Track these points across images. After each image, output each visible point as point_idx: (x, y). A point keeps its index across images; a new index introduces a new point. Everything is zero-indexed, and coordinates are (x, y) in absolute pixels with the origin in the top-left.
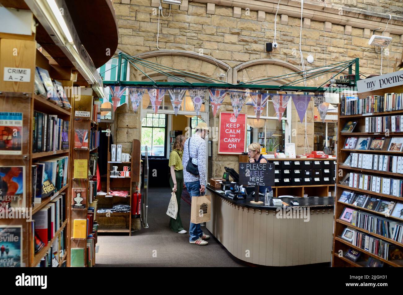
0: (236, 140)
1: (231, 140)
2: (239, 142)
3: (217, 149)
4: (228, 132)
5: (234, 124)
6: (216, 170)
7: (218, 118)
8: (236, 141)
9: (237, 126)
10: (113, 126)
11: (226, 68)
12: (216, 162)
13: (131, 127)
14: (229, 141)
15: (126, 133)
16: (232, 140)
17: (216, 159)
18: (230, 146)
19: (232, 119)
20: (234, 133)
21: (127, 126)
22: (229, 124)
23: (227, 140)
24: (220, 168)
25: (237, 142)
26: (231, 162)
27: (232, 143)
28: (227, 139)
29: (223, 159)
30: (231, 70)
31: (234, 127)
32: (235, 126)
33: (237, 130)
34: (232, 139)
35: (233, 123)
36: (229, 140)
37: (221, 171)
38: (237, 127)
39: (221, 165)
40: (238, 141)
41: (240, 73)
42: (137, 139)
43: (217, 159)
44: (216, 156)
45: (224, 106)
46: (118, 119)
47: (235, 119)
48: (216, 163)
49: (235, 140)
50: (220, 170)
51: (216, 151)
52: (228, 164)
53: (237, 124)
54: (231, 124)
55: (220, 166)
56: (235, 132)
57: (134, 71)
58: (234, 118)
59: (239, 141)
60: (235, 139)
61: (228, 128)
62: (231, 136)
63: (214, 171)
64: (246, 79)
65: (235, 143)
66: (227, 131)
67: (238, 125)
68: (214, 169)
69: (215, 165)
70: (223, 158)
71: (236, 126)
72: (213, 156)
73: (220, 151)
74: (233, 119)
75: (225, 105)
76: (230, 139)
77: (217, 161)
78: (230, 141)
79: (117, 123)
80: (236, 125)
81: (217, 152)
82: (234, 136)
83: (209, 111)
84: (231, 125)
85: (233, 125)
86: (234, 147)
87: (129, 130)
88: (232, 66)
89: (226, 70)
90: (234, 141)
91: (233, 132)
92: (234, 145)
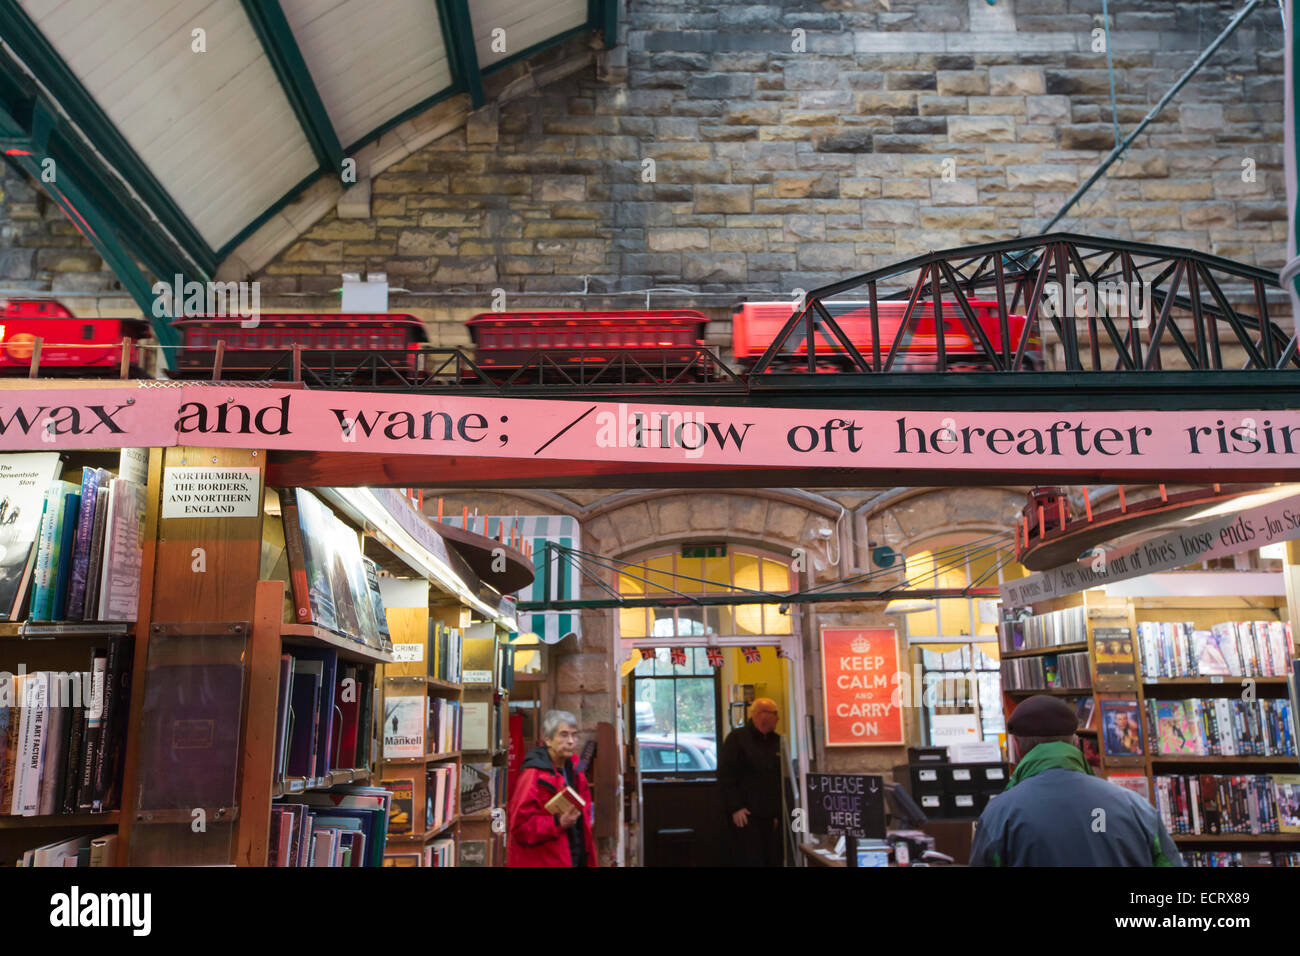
0: (876, 707)
1: (860, 709)
2: (886, 714)
4: (847, 686)
5: (866, 658)
8: (877, 711)
9: (874, 663)
10: (544, 689)
11: (834, 513)
13: (591, 689)
14: (852, 713)
15: (578, 706)
16: (864, 711)
18: (858, 729)
19: (856, 644)
20: (866, 687)
21: (582, 686)
22: (848, 659)
23: (848, 711)
25: (879, 715)
27: (864, 720)
28: (847, 707)
30: (849, 519)
31: (866, 668)
32: (868, 666)
33: (876, 678)
34: (864, 705)
35: (862, 655)
36: (855, 711)
38: (876, 668)
40: (882, 711)
41: (877, 522)
42: (609, 720)
46: (556, 672)
47: (865, 644)
49: (874, 710)
53: (877, 658)
54: (854, 659)
56: (868, 683)
57: (591, 545)
58: (863, 642)
59: (887, 710)
60: (874, 705)
61: (846, 672)
62: (857, 696)
64: (893, 538)
66: (844, 682)
67: (879, 661)
71: (873, 665)
74: (860, 644)
76: (855, 706)
78: (858, 712)
79: (556, 681)
80: (873, 660)
82: (870, 696)
84: (854, 664)
85: (862, 661)
87: (588, 699)
88: (852, 506)
89: (833, 519)
90: (871, 712)
91: (863, 683)
92: (868, 725)
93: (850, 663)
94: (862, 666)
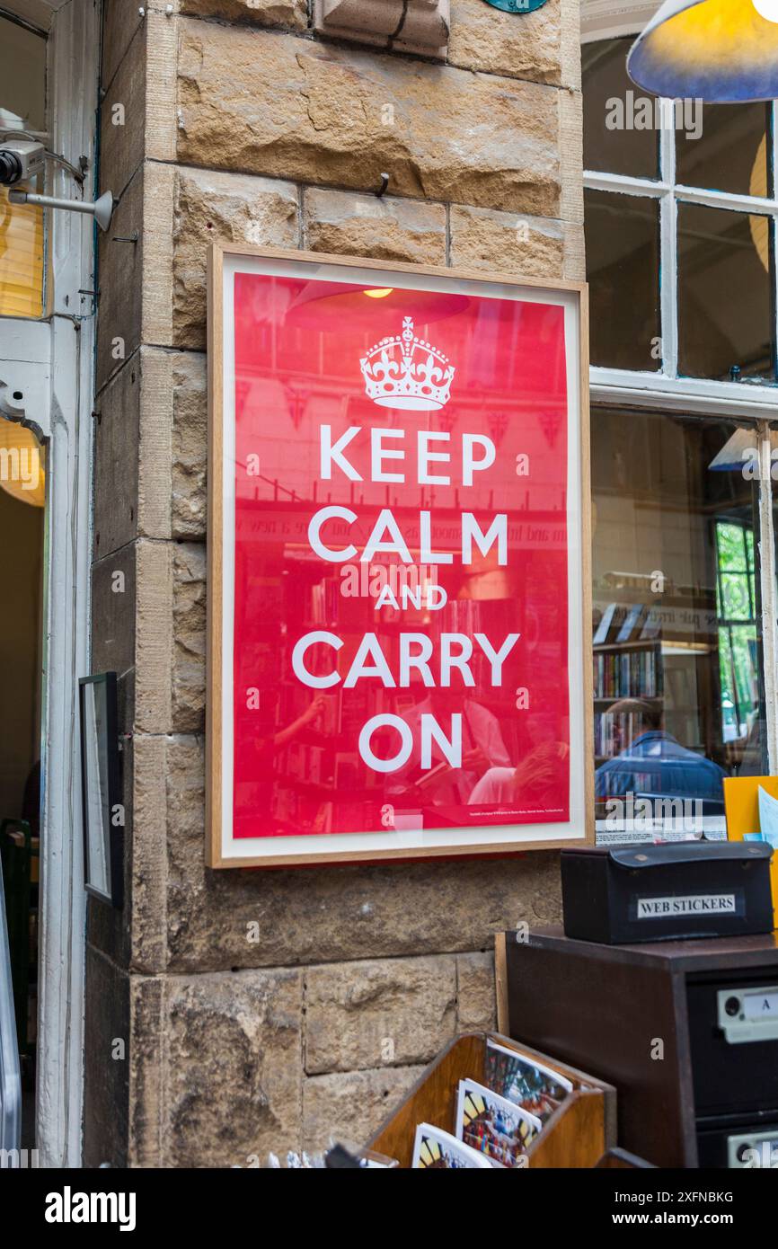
0: (456, 650)
1: (391, 652)
2: (497, 680)
3: (203, 797)
4: (348, 553)
5: (423, 437)
6: (191, 1101)
7: (202, 350)
8: (461, 662)
9: (469, 466)
12: (177, 991)
14: (357, 671)
16: (406, 661)
17: (173, 941)
18: (385, 743)
19: (385, 365)
20: (426, 557)
22: (353, 432)
23: (341, 660)
24: (248, 1071)
25: (469, 681)
26: (388, 969)
27: (411, 697)
28: (336, 642)
29: (284, 927)
31: (424, 478)
32: (433, 468)
33: (469, 523)
34: (405, 639)
35: (410, 421)
36: (369, 661)
37: (263, 1109)
38: (468, 481)
39: (251, 1024)
40: (479, 663)
43: (200, 944)
44: (176, 902)
45: (287, 192)
47: (429, 369)
48: (177, 996)
49: (447, 661)
50: (240, 1106)
51: (186, 820)
52: (355, 1007)
53: (468, 440)
54: (377, 434)
55: (240, 1040)
56: (438, 547)
58: (420, 357)
59: (497, 659)
60: (447, 639)
61: (340, 490)
63: (152, 1130)
65: (445, 702)
66: (328, 527)
67: (479, 452)
68: (151, 1098)
69: (168, 1033)
70: (279, 913)
71: (454, 469)
72: (137, 894)
73: (240, 832)
74: (408, 366)
75: (302, 183)
76: (370, 642)
77: (191, 970)
78: (382, 670)
80: (454, 448)
81: (203, 835)
83: (97, 295)
84: (378, 454)
85: (409, 446)
86: (438, 758)
90: (434, 664)
91: (412, 540)
92: (429, 723)
93: (358, 452)
94: (408, 466)
